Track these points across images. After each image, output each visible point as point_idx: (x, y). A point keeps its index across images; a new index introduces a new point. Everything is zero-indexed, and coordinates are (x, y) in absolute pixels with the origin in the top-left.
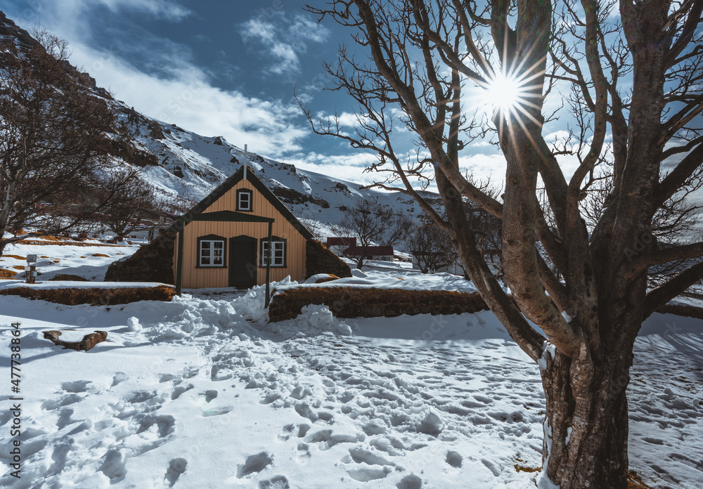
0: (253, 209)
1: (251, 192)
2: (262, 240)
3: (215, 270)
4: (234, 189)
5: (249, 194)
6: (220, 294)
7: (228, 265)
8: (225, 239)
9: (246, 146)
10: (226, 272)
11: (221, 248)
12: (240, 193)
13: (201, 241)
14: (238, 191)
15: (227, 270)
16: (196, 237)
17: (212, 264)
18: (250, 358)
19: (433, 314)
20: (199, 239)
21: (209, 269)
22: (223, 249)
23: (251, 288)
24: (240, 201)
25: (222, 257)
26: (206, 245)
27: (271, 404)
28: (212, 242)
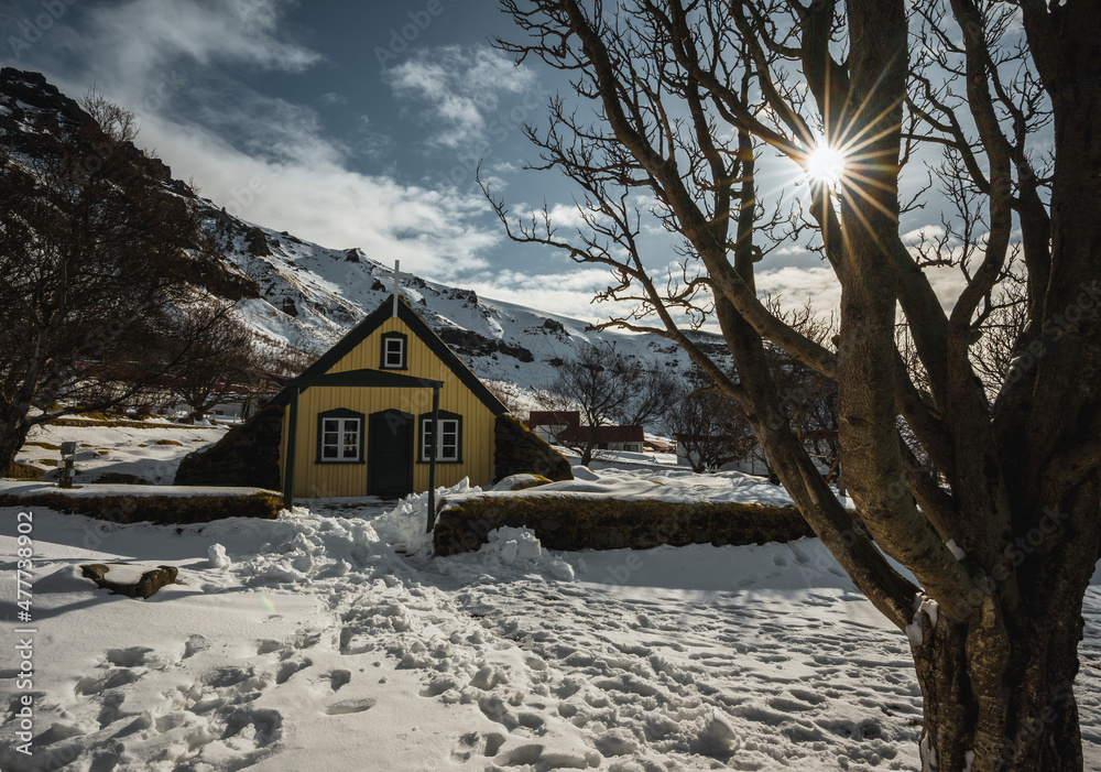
0: (408, 366)
1: (405, 337)
2: (422, 417)
3: (346, 466)
4: (377, 333)
5: (401, 340)
6: (354, 507)
7: (366, 459)
8: (362, 416)
9: (397, 262)
10: (363, 470)
11: (355, 430)
12: (387, 340)
13: (324, 419)
14: (384, 336)
15: (365, 466)
16: (317, 412)
17: (340, 457)
18: (402, 616)
19: (716, 544)
20: (321, 416)
21: (336, 466)
22: (358, 433)
23: (404, 498)
24: (387, 352)
25: (358, 445)
26: (332, 426)
27: (439, 697)
28: (341, 422)
